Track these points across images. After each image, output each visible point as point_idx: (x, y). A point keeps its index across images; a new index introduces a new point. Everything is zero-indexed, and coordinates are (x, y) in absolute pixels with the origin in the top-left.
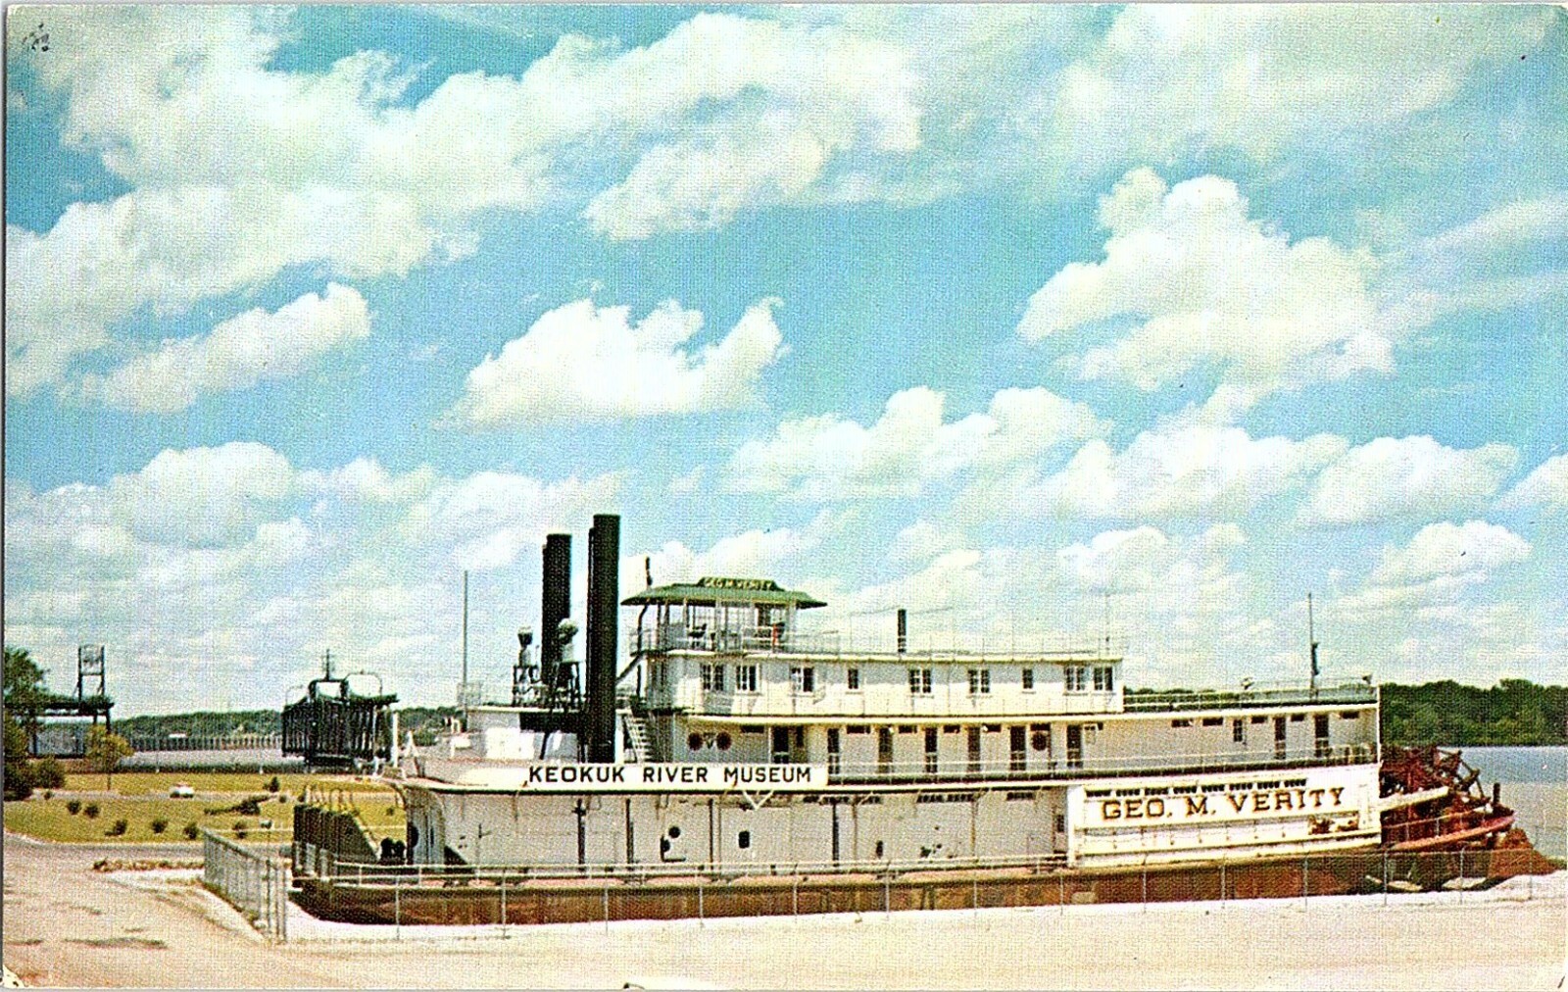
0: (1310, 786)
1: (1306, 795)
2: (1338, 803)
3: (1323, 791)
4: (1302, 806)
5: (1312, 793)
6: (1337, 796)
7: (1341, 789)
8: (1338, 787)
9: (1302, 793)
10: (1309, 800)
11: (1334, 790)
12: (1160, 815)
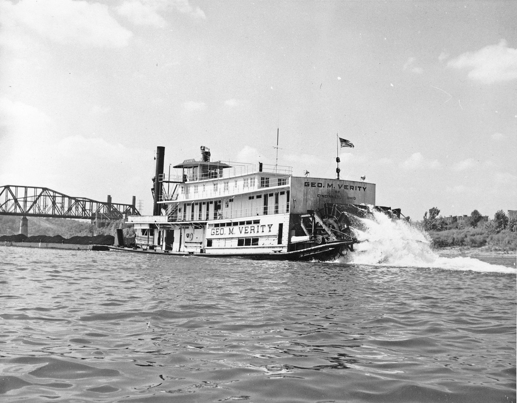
0: (261, 223)
1: (259, 227)
2: (270, 231)
3: (265, 226)
4: (258, 232)
5: (261, 226)
6: (270, 228)
7: (271, 225)
8: (270, 224)
9: (258, 226)
10: (260, 229)
11: (269, 225)
12: (223, 234)
